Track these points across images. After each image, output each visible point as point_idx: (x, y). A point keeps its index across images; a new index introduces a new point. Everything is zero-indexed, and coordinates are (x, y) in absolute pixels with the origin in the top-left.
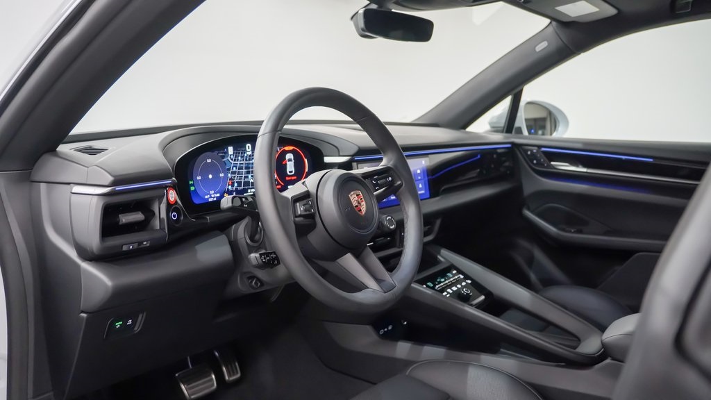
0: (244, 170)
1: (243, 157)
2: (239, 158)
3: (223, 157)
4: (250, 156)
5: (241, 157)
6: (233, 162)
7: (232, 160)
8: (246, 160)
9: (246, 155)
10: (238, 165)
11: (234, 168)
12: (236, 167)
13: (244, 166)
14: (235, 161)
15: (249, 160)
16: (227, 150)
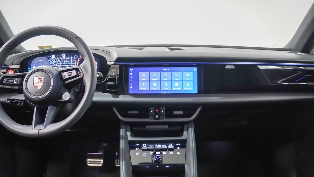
0: (60, 66)
1: (60, 59)
2: (58, 60)
3: (49, 59)
4: (64, 59)
5: (59, 60)
6: (54, 62)
7: (54, 61)
8: (62, 61)
9: (62, 59)
10: (57, 63)
11: (55, 64)
12: (56, 64)
13: (60, 63)
14: (55, 61)
15: (64, 61)
16: (52, 56)
